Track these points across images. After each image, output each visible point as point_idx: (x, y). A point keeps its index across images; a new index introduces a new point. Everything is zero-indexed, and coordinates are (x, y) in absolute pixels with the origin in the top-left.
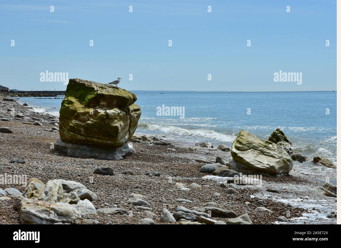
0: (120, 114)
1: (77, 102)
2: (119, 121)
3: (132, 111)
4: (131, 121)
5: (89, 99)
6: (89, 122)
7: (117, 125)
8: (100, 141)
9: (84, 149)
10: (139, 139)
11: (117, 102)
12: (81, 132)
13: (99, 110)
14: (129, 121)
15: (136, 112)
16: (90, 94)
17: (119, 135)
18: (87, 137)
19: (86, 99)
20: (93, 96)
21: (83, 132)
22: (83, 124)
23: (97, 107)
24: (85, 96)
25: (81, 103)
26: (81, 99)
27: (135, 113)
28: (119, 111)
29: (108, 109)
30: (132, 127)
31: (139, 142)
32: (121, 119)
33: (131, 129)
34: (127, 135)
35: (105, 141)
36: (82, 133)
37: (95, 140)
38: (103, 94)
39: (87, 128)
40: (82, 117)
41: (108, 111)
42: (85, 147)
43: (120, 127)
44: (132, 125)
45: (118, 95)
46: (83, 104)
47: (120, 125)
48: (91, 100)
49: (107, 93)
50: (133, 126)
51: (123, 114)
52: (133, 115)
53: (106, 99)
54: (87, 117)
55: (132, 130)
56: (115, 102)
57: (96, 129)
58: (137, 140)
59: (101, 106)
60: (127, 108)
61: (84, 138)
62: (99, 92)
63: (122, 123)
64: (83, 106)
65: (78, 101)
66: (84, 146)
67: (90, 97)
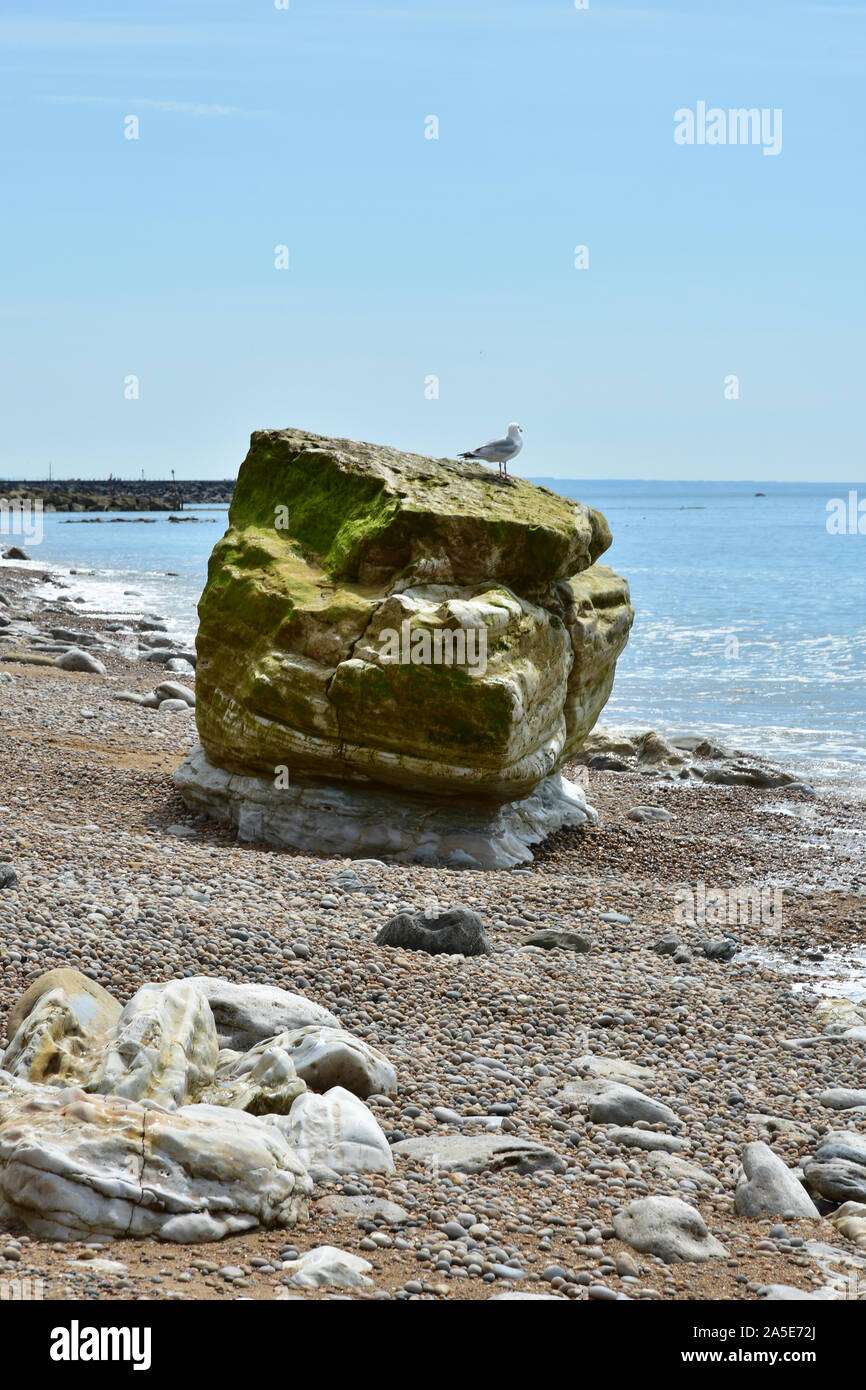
0: (522, 624)
1: (293, 556)
2: (514, 659)
3: (585, 605)
4: (577, 657)
5: (353, 543)
6: (354, 663)
7: (503, 679)
8: (411, 763)
9: (328, 807)
10: (622, 749)
11: (504, 556)
12: (313, 714)
13: (409, 602)
14: (568, 659)
15: (607, 612)
16: (362, 515)
17: (513, 734)
18: (344, 741)
19: (342, 541)
20: (377, 524)
21: (325, 714)
22: (323, 674)
23: (399, 585)
24: (337, 524)
25: (310, 561)
26: (311, 538)
27: (602, 617)
28: (516, 607)
29: (456, 596)
30: (584, 690)
31: (619, 767)
32: (528, 646)
33: (577, 700)
34: (559, 735)
35: (437, 767)
36: (319, 721)
37: (388, 758)
38: (429, 517)
39: (347, 695)
40: (315, 637)
41: (457, 606)
42: (333, 796)
43: (518, 689)
44: (583, 677)
45: (509, 517)
46: (324, 567)
47: (522, 682)
48: (364, 548)
49: (449, 510)
50: (588, 683)
51: (538, 625)
52: (592, 627)
53: (446, 543)
54: (345, 637)
55: (582, 705)
56: (495, 557)
57: (390, 702)
58: (611, 755)
59: (418, 580)
60: (560, 590)
61: (327, 750)
62: (407, 505)
63: (530, 670)
64: (324, 577)
65: (295, 548)
66: (329, 793)
67: (360, 528)
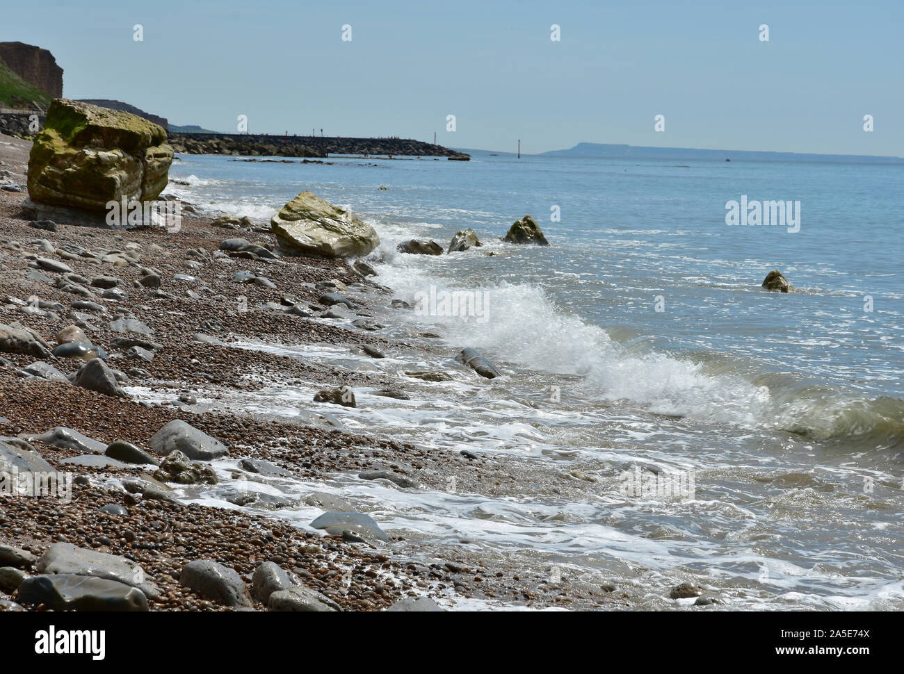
0: (123, 160)
1: (58, 138)
2: (118, 170)
3: (150, 156)
4: (145, 172)
5: (75, 133)
6: (70, 169)
7: (113, 176)
8: (86, 201)
9: (63, 213)
11: (121, 139)
12: (57, 184)
13: (87, 152)
14: (142, 172)
15: (159, 159)
16: (79, 126)
17: (116, 192)
18: (65, 193)
19: (73, 134)
20: (82, 128)
21: (61, 185)
22: (61, 173)
23: (86, 147)
24: (73, 128)
25: (64, 140)
26: (64, 133)
27: (157, 160)
28: (121, 155)
29: (101, 151)
30: (149, 183)
32: (123, 166)
33: (146, 186)
34: (137, 195)
35: (94, 202)
36: (59, 187)
37: (79, 198)
38: (97, 126)
39: (67, 178)
40: (60, 162)
41: (101, 153)
42: (64, 210)
43: (118, 179)
44: (148, 178)
45: (124, 128)
46: (67, 141)
47: (120, 177)
48: (78, 135)
49: (104, 125)
50: (150, 181)
51: (128, 160)
52: (151, 163)
53: (103, 135)
54: (68, 162)
55: (148, 187)
56: (117, 140)
57: (79, 181)
59: (92, 146)
60: (143, 152)
61: (61, 196)
62: (91, 123)
63: (124, 174)
64: (66, 144)
65: (60, 135)
66: (63, 209)
67: (78, 129)
